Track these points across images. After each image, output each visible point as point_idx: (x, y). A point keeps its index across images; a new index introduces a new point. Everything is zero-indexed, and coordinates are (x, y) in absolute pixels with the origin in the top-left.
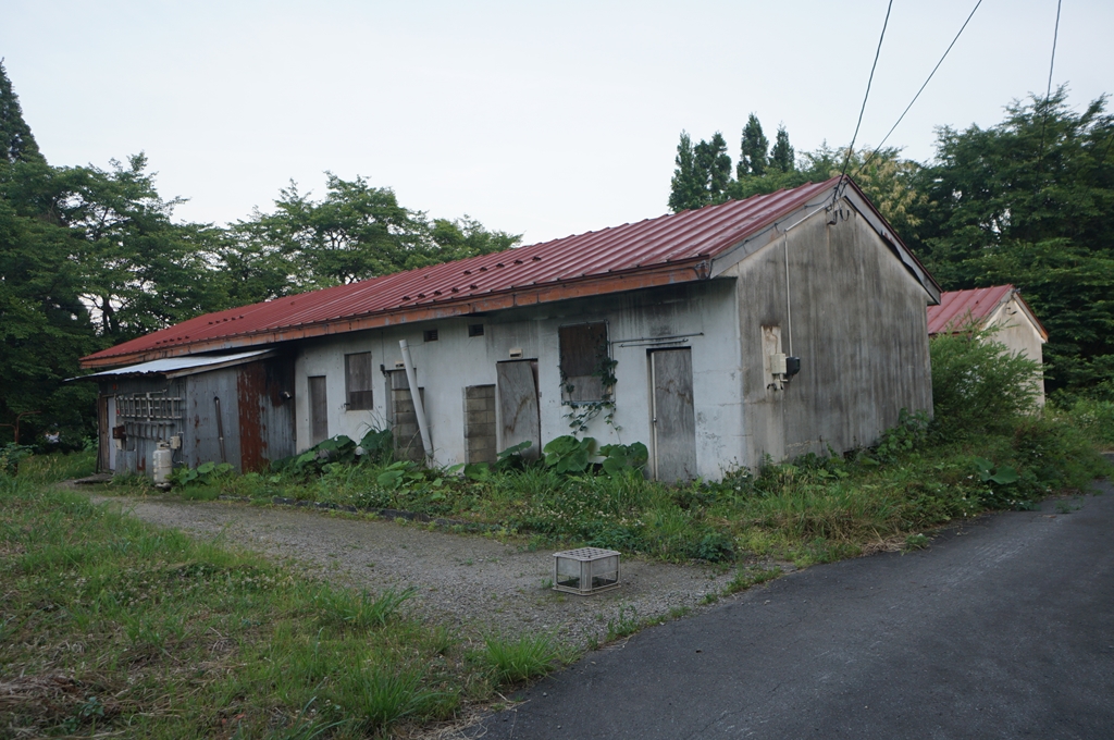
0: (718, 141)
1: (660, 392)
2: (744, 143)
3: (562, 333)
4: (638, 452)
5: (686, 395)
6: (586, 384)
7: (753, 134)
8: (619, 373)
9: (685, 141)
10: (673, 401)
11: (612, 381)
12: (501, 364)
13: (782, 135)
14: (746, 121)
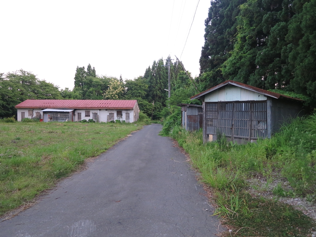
0: (84, 67)
1: (126, 117)
2: (88, 68)
3: (117, 111)
4: (124, 121)
5: (129, 117)
6: (119, 116)
7: (89, 67)
8: (123, 115)
9: (78, 67)
10: (128, 117)
11: (122, 115)
12: (110, 113)
13: (94, 68)
14: (88, 65)
